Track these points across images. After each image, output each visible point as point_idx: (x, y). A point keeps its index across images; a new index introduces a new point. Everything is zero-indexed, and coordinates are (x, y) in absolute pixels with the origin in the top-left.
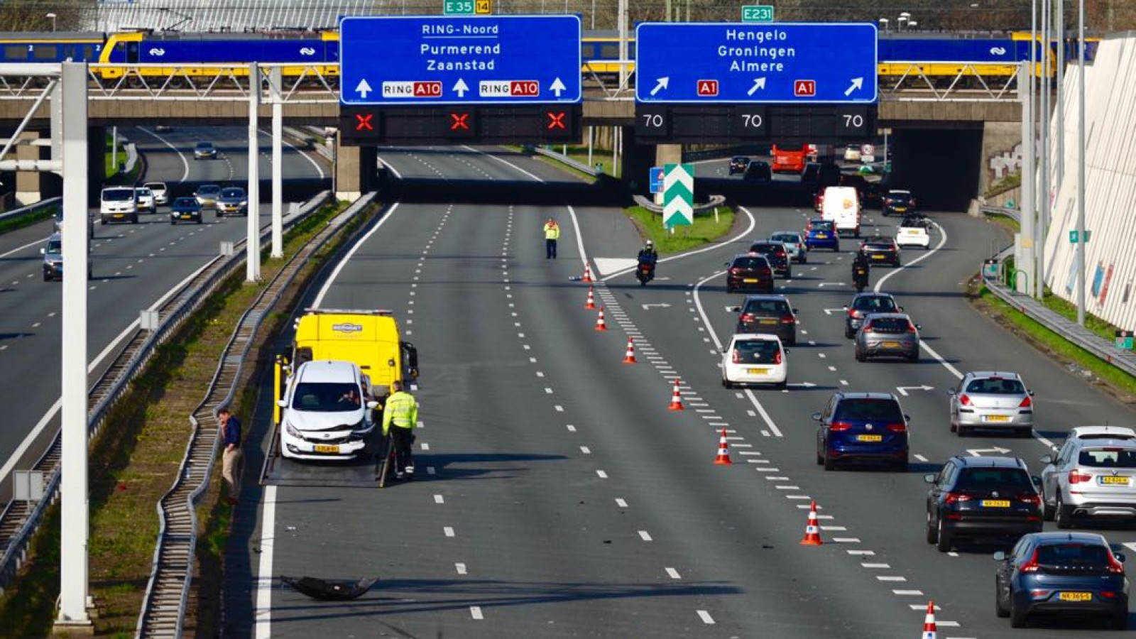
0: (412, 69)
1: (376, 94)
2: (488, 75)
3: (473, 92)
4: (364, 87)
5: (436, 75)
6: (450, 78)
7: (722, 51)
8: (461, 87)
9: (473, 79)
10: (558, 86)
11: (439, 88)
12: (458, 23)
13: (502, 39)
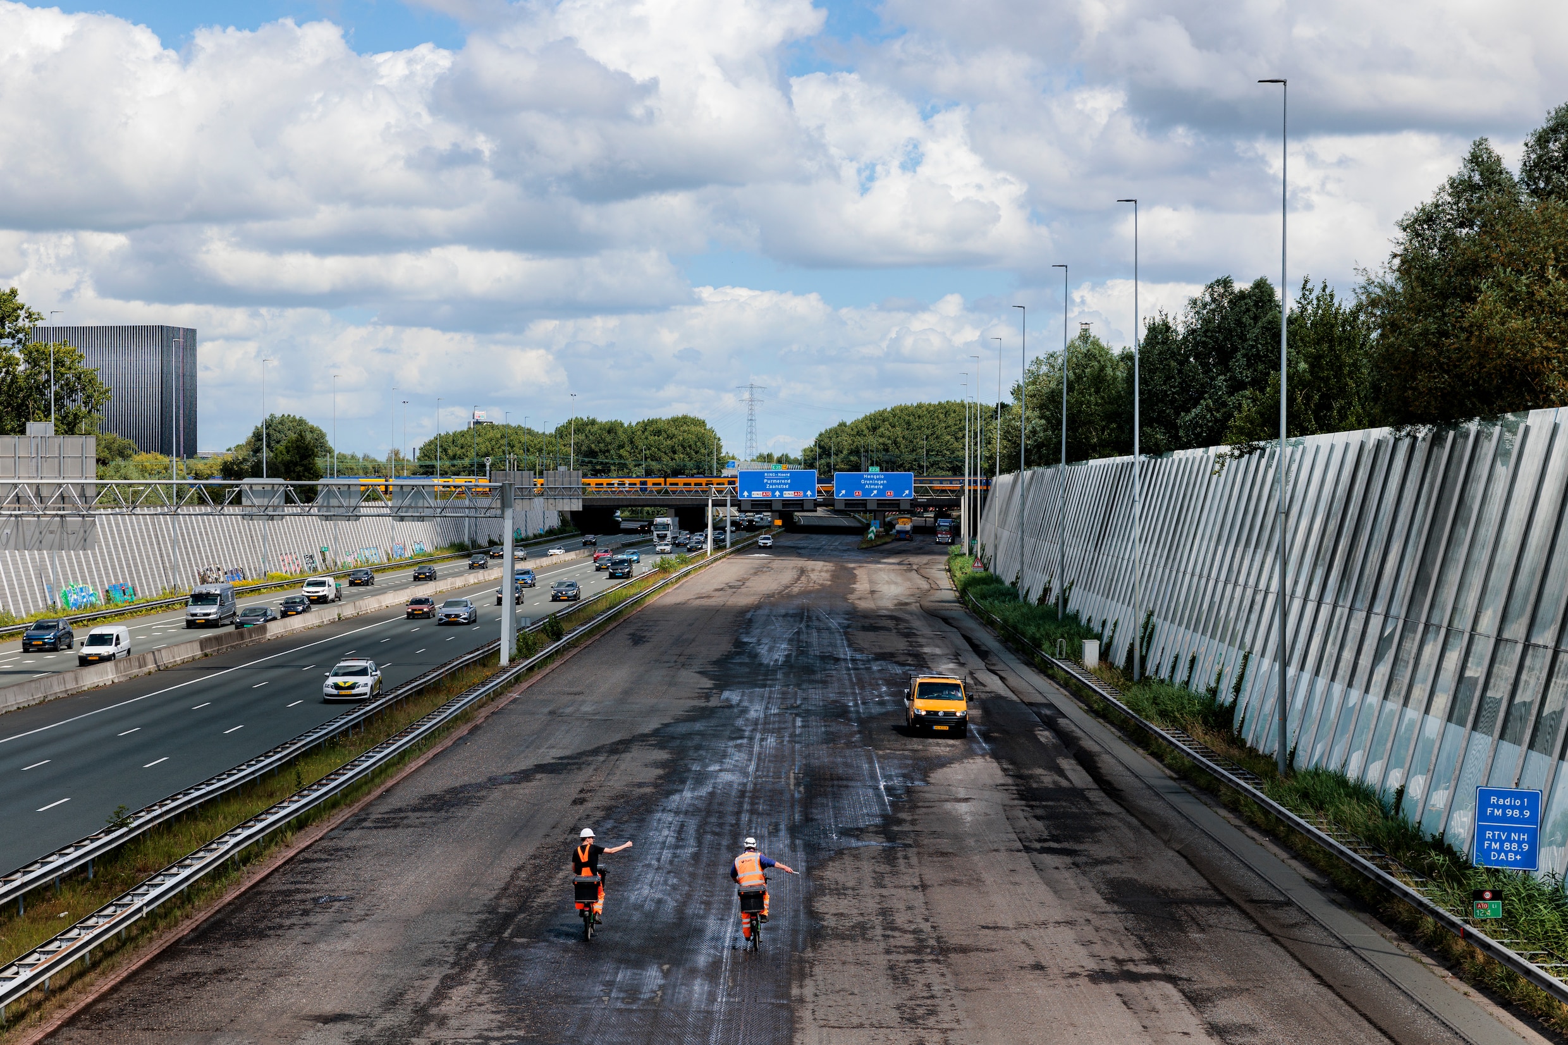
0: (762, 487)
1: (750, 496)
2: (786, 490)
3: (781, 495)
4: (746, 494)
5: (769, 490)
6: (774, 491)
7: (863, 482)
8: (777, 493)
9: (781, 490)
10: (809, 493)
11: (770, 494)
12: (777, 473)
13: (791, 477)
